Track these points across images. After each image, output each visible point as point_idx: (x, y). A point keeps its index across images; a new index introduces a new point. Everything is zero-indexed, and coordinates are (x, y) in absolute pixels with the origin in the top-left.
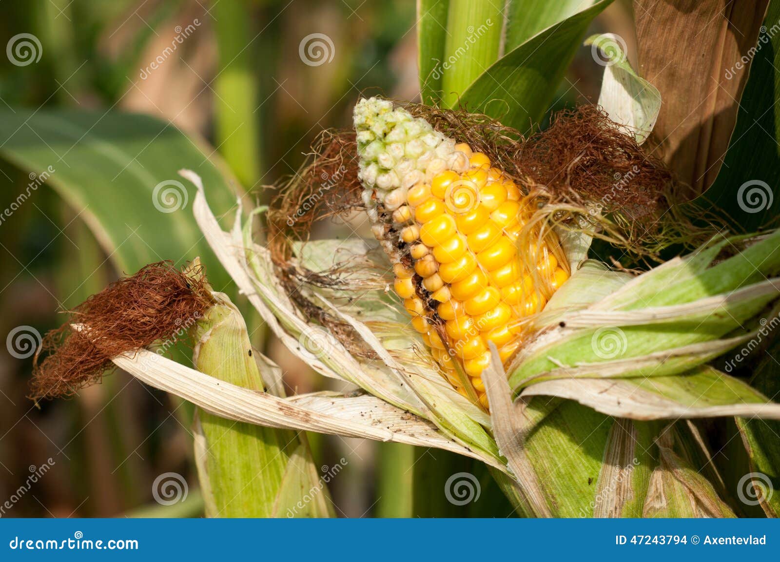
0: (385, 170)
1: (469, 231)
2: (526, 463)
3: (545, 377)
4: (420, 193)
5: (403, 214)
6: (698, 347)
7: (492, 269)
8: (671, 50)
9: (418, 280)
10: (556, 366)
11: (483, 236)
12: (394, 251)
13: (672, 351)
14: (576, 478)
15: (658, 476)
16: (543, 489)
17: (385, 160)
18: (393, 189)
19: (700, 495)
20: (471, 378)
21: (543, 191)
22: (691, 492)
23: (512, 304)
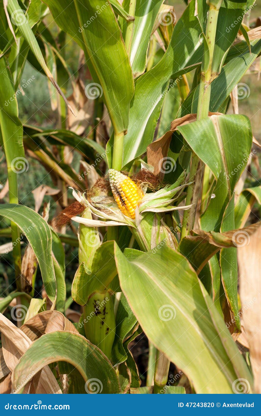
0: (116, 180)
1: (130, 189)
2: (140, 227)
3: (144, 209)
4: (122, 183)
5: (119, 187)
6: (168, 201)
7: (134, 194)
8: (153, 160)
9: (121, 197)
10: (146, 207)
11: (132, 189)
12: (116, 194)
13: (164, 202)
14: (148, 228)
15: (161, 227)
16: (143, 231)
17: (115, 178)
18: (117, 183)
19: (168, 229)
20: (130, 213)
21: (140, 181)
22: (167, 229)
23: (137, 200)
